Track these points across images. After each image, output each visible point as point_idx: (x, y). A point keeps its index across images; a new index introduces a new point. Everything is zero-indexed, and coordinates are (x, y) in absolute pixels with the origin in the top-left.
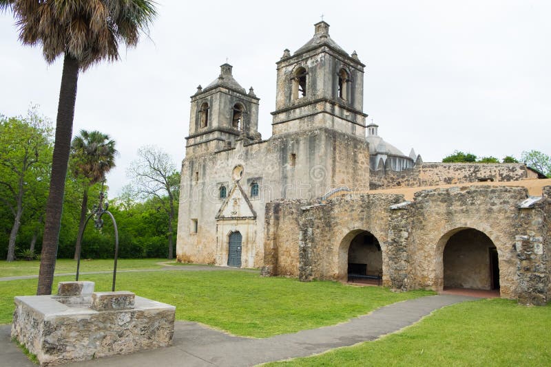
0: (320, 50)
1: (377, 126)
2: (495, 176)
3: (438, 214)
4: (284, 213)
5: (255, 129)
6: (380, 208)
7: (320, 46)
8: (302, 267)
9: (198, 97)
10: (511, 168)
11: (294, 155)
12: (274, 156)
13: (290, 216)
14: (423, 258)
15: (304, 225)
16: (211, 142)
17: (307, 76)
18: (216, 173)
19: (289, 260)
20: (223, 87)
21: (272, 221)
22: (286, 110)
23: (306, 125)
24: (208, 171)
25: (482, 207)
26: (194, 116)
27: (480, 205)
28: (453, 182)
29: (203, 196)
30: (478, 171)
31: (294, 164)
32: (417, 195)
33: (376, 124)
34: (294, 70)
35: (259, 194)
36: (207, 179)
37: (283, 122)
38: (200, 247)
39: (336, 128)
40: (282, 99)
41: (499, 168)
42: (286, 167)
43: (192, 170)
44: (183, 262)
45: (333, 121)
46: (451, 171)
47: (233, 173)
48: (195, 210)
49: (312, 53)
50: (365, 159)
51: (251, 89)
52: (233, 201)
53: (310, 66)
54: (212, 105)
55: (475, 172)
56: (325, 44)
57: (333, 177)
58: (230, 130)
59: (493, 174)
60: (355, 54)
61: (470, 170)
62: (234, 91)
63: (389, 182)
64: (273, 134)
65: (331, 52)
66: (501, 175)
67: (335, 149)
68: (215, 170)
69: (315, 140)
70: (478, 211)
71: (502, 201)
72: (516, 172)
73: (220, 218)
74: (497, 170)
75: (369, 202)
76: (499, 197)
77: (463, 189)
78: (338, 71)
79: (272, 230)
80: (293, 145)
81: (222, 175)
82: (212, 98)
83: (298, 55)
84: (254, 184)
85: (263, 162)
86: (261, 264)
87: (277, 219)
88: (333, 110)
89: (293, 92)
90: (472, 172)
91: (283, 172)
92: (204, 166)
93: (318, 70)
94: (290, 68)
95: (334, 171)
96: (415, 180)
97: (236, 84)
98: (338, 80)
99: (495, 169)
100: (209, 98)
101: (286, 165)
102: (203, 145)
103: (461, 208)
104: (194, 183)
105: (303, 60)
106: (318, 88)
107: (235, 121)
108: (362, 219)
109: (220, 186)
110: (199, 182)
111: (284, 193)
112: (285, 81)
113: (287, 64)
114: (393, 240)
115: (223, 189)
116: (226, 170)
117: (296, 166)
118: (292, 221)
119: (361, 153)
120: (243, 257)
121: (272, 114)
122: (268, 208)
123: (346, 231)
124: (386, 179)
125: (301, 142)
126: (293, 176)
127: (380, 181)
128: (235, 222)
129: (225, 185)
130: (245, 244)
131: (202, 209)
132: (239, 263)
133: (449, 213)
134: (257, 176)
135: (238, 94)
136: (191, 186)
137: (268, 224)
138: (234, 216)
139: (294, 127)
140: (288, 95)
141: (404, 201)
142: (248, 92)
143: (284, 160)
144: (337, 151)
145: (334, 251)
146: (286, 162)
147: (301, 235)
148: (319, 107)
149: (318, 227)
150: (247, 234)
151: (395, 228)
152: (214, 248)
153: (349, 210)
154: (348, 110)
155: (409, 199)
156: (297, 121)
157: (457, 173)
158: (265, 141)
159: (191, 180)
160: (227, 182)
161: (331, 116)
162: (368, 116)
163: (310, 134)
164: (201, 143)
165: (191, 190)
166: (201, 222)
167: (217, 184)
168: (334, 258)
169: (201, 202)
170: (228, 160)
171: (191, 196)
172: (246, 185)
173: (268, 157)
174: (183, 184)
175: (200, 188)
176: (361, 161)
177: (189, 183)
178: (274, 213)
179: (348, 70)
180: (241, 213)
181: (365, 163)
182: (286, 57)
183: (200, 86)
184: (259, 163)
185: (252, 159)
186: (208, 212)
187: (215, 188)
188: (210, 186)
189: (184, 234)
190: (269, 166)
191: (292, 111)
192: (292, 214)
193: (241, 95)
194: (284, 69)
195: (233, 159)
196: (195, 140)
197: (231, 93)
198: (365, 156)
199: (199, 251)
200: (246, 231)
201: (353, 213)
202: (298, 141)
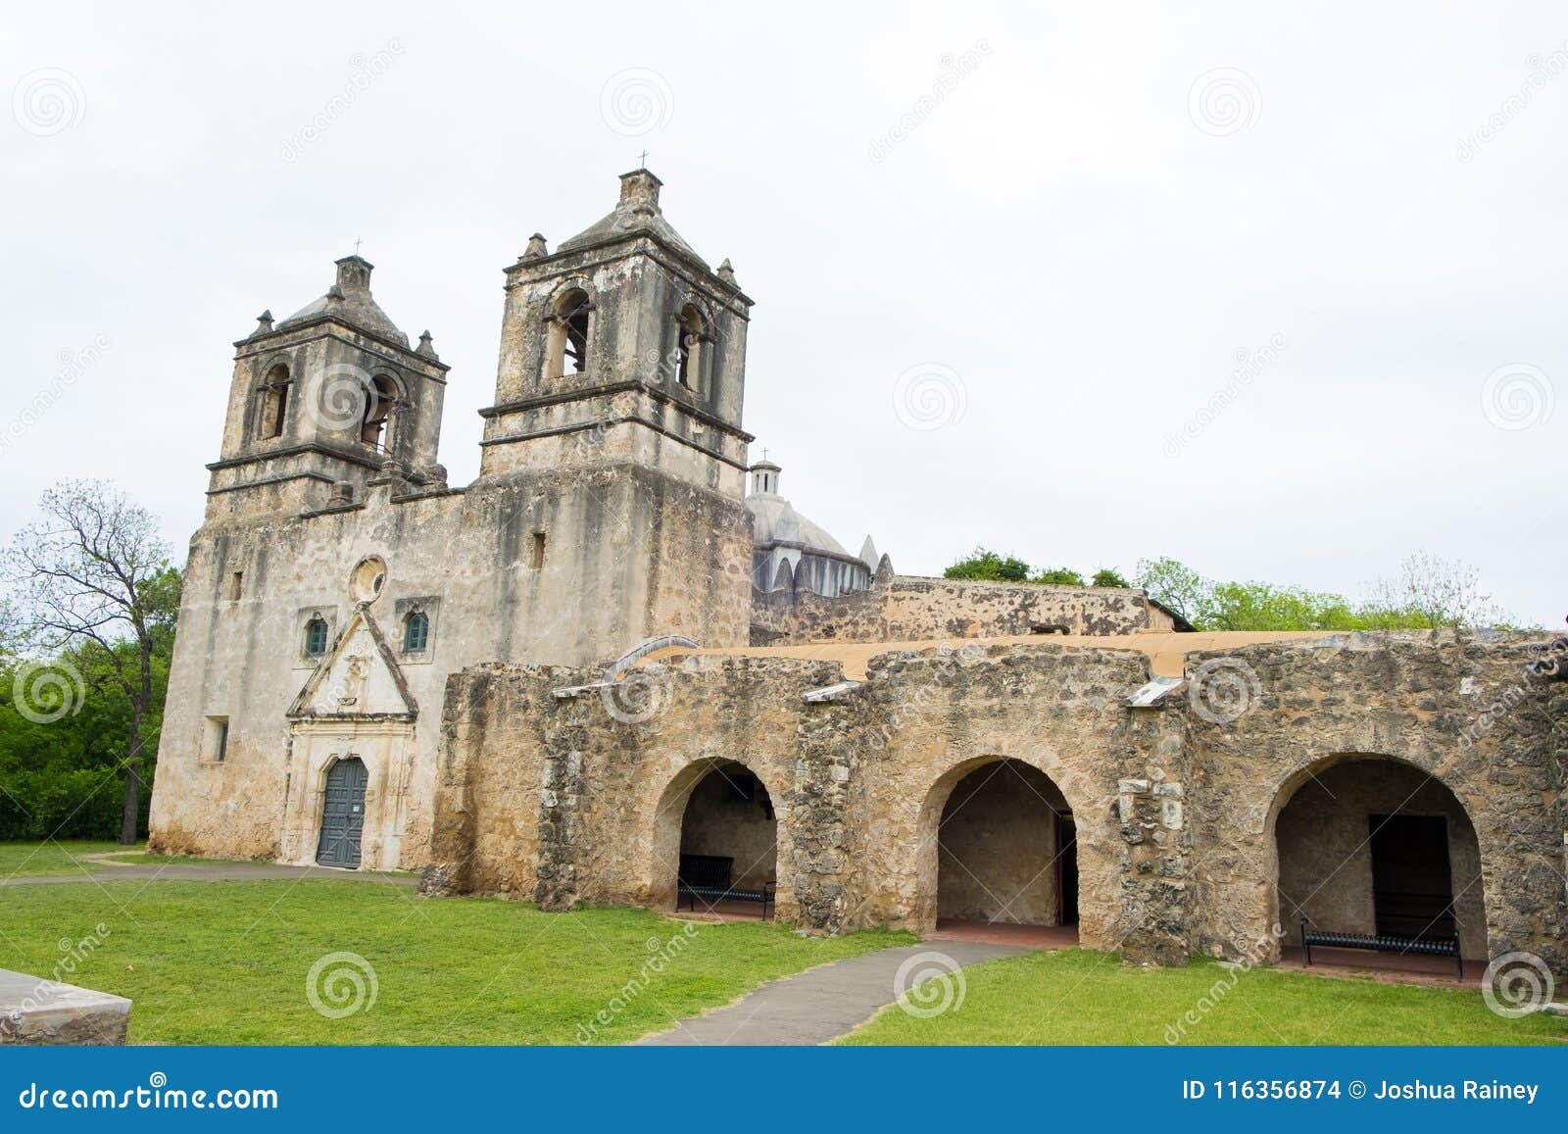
0: (631, 248)
1: (778, 470)
2: (1072, 620)
3: (929, 718)
4: (501, 704)
5: (430, 453)
6: (775, 697)
7: (634, 236)
8: (545, 868)
9: (257, 347)
10: (1111, 601)
11: (540, 538)
12: (483, 538)
13: (520, 716)
14: (886, 839)
15: (561, 743)
16: (291, 484)
17: (592, 315)
18: (299, 578)
19: (508, 846)
20: (339, 323)
21: (463, 730)
22: (526, 406)
23: (580, 453)
24: (273, 572)
25: (1041, 703)
26: (241, 400)
27: (1034, 696)
28: (970, 631)
29: (252, 645)
30: (1032, 605)
31: (539, 562)
32: (877, 665)
33: (777, 464)
34: (556, 295)
35: (429, 647)
36: (270, 595)
37: (514, 440)
38: (233, 804)
39: (666, 466)
40: (517, 373)
41: (1083, 600)
42: (514, 571)
43: (222, 566)
44: (169, 852)
45: (658, 448)
46: (966, 602)
47: (352, 581)
48: (222, 687)
49: (608, 254)
50: (740, 557)
51: (426, 338)
52: (347, 665)
53: (601, 289)
54: (300, 374)
55: (1024, 607)
56: (646, 233)
57: (650, 603)
58: (353, 450)
59: (1069, 614)
60: (727, 268)
61: (1012, 603)
62: (373, 337)
63: (803, 626)
64: (484, 471)
65: (662, 257)
66: (1087, 618)
67: (658, 527)
68: (296, 569)
69: (603, 498)
70: (1029, 712)
71: (1088, 686)
72: (1123, 613)
73: (299, 715)
74: (1078, 606)
75: (747, 681)
76: (1081, 677)
77: (994, 651)
78: (679, 309)
79: (462, 755)
80: (539, 507)
81: (317, 585)
82: (303, 350)
83: (570, 254)
84: (416, 624)
85: (447, 553)
86: (424, 857)
87: (480, 721)
88: (659, 416)
89: (548, 356)
90: (1016, 606)
91: (505, 584)
92: (263, 556)
93: (624, 303)
94: (544, 289)
95: (653, 588)
96: (871, 621)
97: (381, 319)
98: (677, 334)
99: (1073, 601)
100: (294, 351)
101: (516, 563)
102: (265, 489)
103: (988, 703)
104: (225, 605)
105: (581, 270)
106: (620, 351)
107: (368, 429)
108: (726, 728)
109: (308, 617)
110: (241, 602)
111: (504, 648)
112: (527, 324)
113: (537, 276)
114: (809, 789)
115: (316, 628)
116: (330, 572)
117: (546, 568)
118: (522, 729)
119: (730, 540)
120: (368, 837)
121: (485, 413)
122: (453, 687)
123: (679, 763)
124: (795, 616)
125: (564, 502)
126: (533, 597)
127: (778, 621)
128: (349, 728)
129: (326, 615)
130: (377, 794)
131: (246, 684)
132: (353, 857)
133: (957, 717)
134: (425, 593)
135: (384, 349)
136: (216, 613)
137: (452, 736)
138: (347, 710)
139: (545, 455)
140: (533, 363)
141: (842, 680)
142: (414, 345)
143: (510, 550)
144: (665, 532)
145: (642, 818)
146: (515, 558)
147: (548, 769)
148: (622, 405)
149: (599, 750)
150: (386, 765)
151: (814, 754)
152: (275, 807)
153: (689, 702)
154: (701, 420)
155: (855, 675)
156: (556, 440)
157: (980, 608)
158: (456, 492)
159: (217, 596)
160: (331, 607)
161: (653, 433)
162: (754, 438)
163: (590, 478)
164: (258, 486)
165: (214, 624)
166: (239, 727)
167: (301, 611)
168: (641, 840)
169: (243, 663)
170: (339, 538)
171: (211, 644)
172: (391, 617)
173: (464, 537)
174: (189, 607)
175: (245, 620)
176: (729, 563)
177: (210, 604)
178: (472, 703)
179: (705, 310)
180: (369, 702)
181: (741, 570)
182: (535, 255)
183: (268, 312)
184: (434, 554)
185: (414, 540)
186: (265, 695)
187: (292, 624)
188: (278, 618)
189: (180, 761)
190: (465, 565)
191: (542, 410)
192: (526, 706)
193: (392, 352)
194: (526, 289)
195: (356, 537)
196: (238, 475)
197: (362, 343)
198: (741, 548)
199: (225, 817)
200: (382, 755)
201: (700, 709)
202: (554, 498)
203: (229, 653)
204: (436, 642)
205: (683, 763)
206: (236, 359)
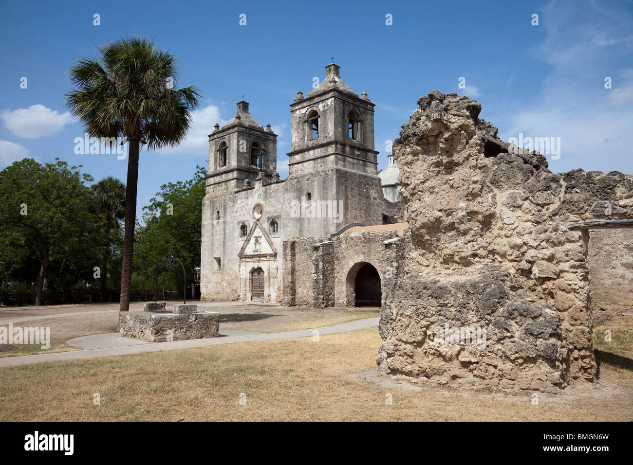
0: (330, 95)
4: (300, 249)
5: (274, 166)
6: (378, 243)
7: (330, 91)
8: (315, 297)
9: (215, 136)
11: (309, 195)
12: (292, 195)
13: (305, 253)
15: (317, 260)
16: (231, 181)
17: (319, 119)
18: (237, 212)
19: (305, 291)
20: (240, 126)
21: (289, 258)
22: (302, 151)
23: (319, 166)
24: (229, 210)
26: (213, 155)
29: (225, 234)
32: (406, 231)
34: (308, 113)
35: (278, 232)
36: (228, 218)
37: (299, 163)
38: (225, 284)
39: (348, 168)
40: (297, 140)
43: (213, 210)
44: (207, 300)
45: (345, 162)
47: (253, 212)
48: (217, 248)
49: (322, 98)
50: (377, 194)
51: (269, 126)
52: (254, 239)
53: (321, 110)
54: (230, 145)
56: (334, 89)
57: (346, 213)
58: (248, 168)
60: (365, 94)
62: (251, 129)
64: (290, 173)
65: (341, 97)
67: (346, 187)
68: (235, 209)
69: (328, 180)
73: (243, 256)
78: (348, 113)
79: (289, 265)
80: (308, 185)
81: (243, 214)
82: (230, 136)
83: (311, 98)
84: (273, 223)
85: (281, 201)
86: (281, 296)
87: (293, 255)
88: (344, 150)
89: (307, 133)
92: (225, 206)
93: (329, 114)
94: (303, 111)
98: (348, 120)
100: (227, 137)
102: (223, 184)
104: (215, 222)
105: (314, 104)
106: (329, 131)
107: (253, 162)
108: (364, 253)
109: (241, 224)
110: (220, 220)
111: (300, 232)
112: (299, 123)
113: (301, 107)
115: (244, 227)
116: (246, 209)
118: (306, 257)
119: (373, 189)
120: (266, 292)
121: (288, 154)
122: (285, 245)
123: (352, 264)
125: (316, 183)
128: (257, 259)
129: (246, 224)
130: (267, 279)
131: (224, 247)
132: (262, 298)
134: (276, 215)
135: (255, 132)
136: (213, 225)
137: (286, 260)
138: (256, 253)
139: (309, 167)
140: (302, 136)
141: (397, 236)
142: (265, 129)
143: (300, 199)
144: (349, 189)
147: (314, 268)
148: (331, 149)
150: (269, 270)
151: (388, 259)
153: (353, 246)
154: (359, 149)
155: (402, 234)
156: (312, 162)
158: (282, 181)
159: (212, 219)
160: (247, 221)
161: (342, 157)
162: (379, 153)
163: (323, 174)
164: (221, 183)
165: (213, 228)
166: (224, 260)
167: (238, 223)
168: (343, 288)
169: (223, 240)
170: (248, 198)
171: (212, 235)
172: (266, 223)
173: (286, 196)
174: (204, 223)
175: (222, 226)
176: (372, 197)
177: (211, 222)
178: (291, 250)
179: (358, 111)
180: (262, 250)
181: (378, 198)
182: (300, 99)
183: (217, 124)
184: (277, 202)
185: (271, 198)
186: (231, 250)
187: (236, 227)
188: (232, 225)
189: (207, 271)
190: (287, 205)
191: (306, 153)
192: (307, 250)
193: (258, 133)
194: (298, 111)
195: (253, 198)
196: (214, 179)
197: (248, 132)
198: (377, 191)
199: (223, 288)
200: (268, 267)
201: (357, 248)
202: (312, 181)
203: (218, 237)
204: (281, 230)
205: (353, 264)
206: (209, 141)
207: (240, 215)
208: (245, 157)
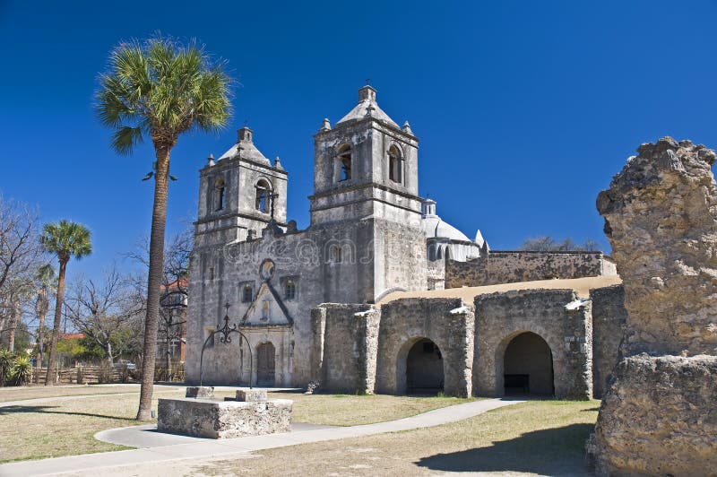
6: (440, 312)
9: (209, 171)
10: (586, 257)
16: (230, 230)
17: (352, 155)
18: (238, 269)
20: (243, 160)
22: (327, 194)
23: (352, 214)
24: (227, 267)
26: (205, 194)
27: (535, 308)
28: (525, 274)
29: (221, 297)
30: (552, 261)
32: (478, 299)
34: (336, 146)
35: (296, 298)
36: (226, 278)
37: (324, 209)
38: (219, 363)
39: (388, 217)
40: (322, 180)
43: (205, 266)
45: (384, 208)
46: (522, 261)
47: (261, 270)
49: (357, 128)
53: (355, 143)
54: (229, 182)
55: (548, 262)
56: (373, 119)
57: (386, 275)
59: (568, 264)
62: (256, 164)
64: (312, 223)
65: (380, 128)
68: (236, 266)
69: (363, 232)
70: (534, 314)
71: (555, 303)
72: (592, 262)
73: (243, 326)
75: (429, 307)
78: (388, 148)
80: (337, 237)
81: (246, 273)
82: (229, 172)
83: (341, 128)
84: (288, 285)
88: (383, 196)
89: (335, 172)
91: (325, 270)
92: (221, 261)
93: (365, 149)
94: (331, 144)
95: (386, 268)
96: (480, 272)
98: (388, 159)
99: (570, 258)
100: (225, 173)
102: (219, 232)
103: (519, 312)
104: (207, 282)
105: (346, 135)
108: (421, 326)
109: (243, 286)
110: (214, 280)
112: (325, 159)
113: (327, 138)
115: (247, 291)
116: (251, 267)
118: (342, 329)
121: (309, 198)
123: (404, 339)
124: (447, 271)
125: (347, 235)
126: (338, 274)
127: (439, 274)
128: (266, 330)
129: (251, 285)
130: (280, 357)
131: (220, 315)
133: (508, 317)
134: (292, 274)
135: (262, 168)
136: (204, 285)
138: (263, 322)
139: (337, 214)
140: (329, 176)
141: (465, 305)
145: (392, 360)
147: (355, 344)
148: (368, 193)
150: (282, 345)
152: (237, 363)
153: (407, 316)
154: (401, 195)
155: (469, 303)
156: (342, 208)
157: (529, 263)
158: (301, 232)
160: (252, 282)
161: (382, 204)
164: (216, 231)
165: (204, 290)
167: (240, 284)
168: (392, 369)
169: (217, 305)
171: (203, 298)
172: (279, 284)
174: (192, 283)
175: (216, 288)
177: (201, 282)
179: (399, 147)
180: (273, 319)
182: (326, 129)
187: (237, 288)
188: (230, 286)
189: (195, 346)
191: (335, 195)
192: (343, 320)
193: (265, 169)
194: (323, 144)
196: (207, 227)
197: (253, 167)
199: (217, 368)
200: (280, 341)
201: (412, 319)
202: (343, 233)
203: (211, 301)
204: (298, 294)
205: (406, 340)
206: (201, 177)
207: (243, 274)
208: (249, 200)
